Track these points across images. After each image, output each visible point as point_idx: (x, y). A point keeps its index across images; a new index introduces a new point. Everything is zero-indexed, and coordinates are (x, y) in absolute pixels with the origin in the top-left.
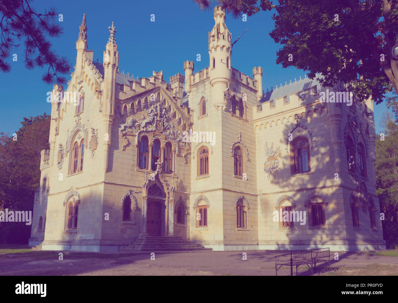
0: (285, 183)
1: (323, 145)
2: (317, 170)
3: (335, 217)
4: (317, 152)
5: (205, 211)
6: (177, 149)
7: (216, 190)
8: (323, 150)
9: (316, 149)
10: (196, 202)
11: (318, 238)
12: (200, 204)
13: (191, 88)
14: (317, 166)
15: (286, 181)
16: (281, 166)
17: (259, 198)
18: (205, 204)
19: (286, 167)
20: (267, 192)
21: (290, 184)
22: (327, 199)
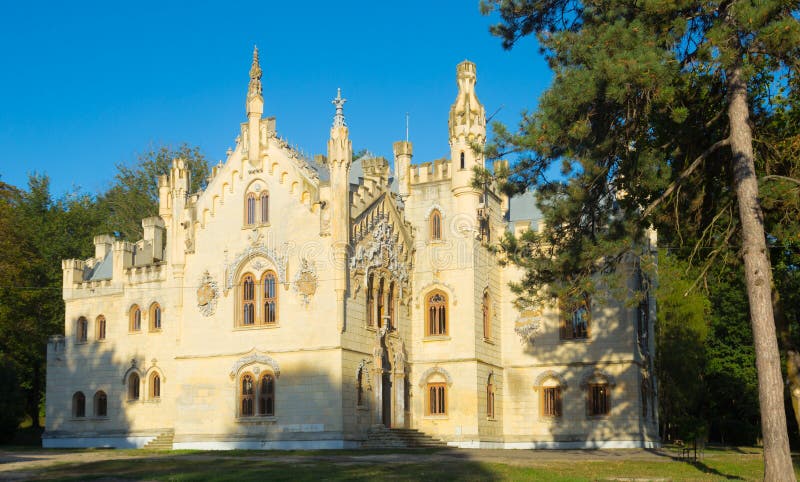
0: (547, 355)
1: (610, 304)
2: (599, 339)
3: (623, 406)
4: (601, 314)
5: (442, 391)
6: (401, 292)
7: (465, 360)
8: (608, 312)
9: (598, 310)
10: (425, 377)
11: (598, 433)
12: (431, 381)
13: (410, 189)
14: (599, 334)
15: (550, 351)
16: (542, 329)
17: (505, 373)
18: (443, 380)
19: (550, 331)
20: (518, 364)
21: (555, 357)
22: (611, 382)
